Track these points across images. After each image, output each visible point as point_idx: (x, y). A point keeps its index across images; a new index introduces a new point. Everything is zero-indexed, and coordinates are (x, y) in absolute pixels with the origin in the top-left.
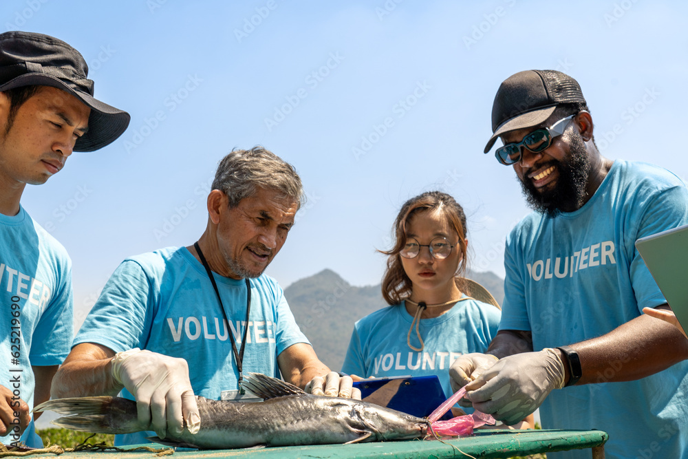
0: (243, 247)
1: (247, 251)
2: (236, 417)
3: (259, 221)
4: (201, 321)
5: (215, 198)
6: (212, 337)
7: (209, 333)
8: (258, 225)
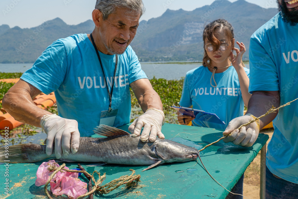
0: (112, 40)
1: (115, 42)
2: (91, 147)
3: (119, 26)
4: (93, 79)
5: (96, 13)
6: (98, 87)
7: (97, 85)
8: (119, 29)
